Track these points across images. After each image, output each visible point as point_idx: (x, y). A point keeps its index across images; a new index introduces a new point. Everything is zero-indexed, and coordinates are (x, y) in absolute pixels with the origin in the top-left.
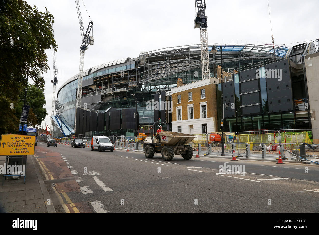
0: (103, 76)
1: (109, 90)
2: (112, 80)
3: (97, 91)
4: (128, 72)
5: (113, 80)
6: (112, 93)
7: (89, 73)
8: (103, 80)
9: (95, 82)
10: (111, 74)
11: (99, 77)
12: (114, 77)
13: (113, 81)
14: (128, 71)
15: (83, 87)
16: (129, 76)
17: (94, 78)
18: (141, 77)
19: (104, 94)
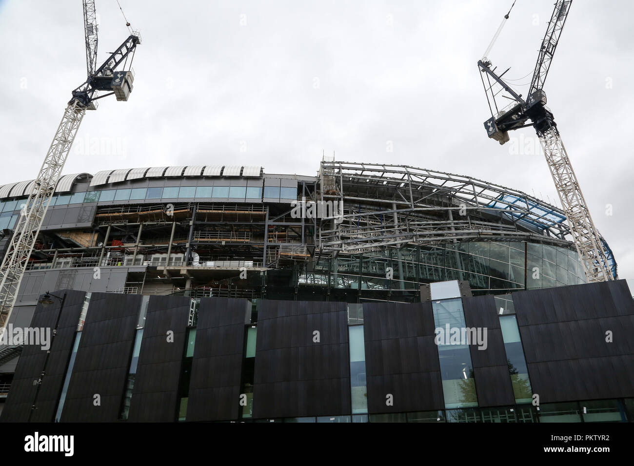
0: (145, 206)
1: (171, 259)
2: (191, 223)
3: (105, 255)
4: (268, 210)
5: (194, 224)
6: (188, 270)
7: (74, 186)
8: (144, 218)
9: (97, 220)
10: (192, 203)
11: (126, 206)
12: (200, 217)
13: (195, 229)
14: (266, 204)
15: (44, 228)
16: (268, 222)
17: (99, 208)
18: (321, 232)
19: (144, 270)
